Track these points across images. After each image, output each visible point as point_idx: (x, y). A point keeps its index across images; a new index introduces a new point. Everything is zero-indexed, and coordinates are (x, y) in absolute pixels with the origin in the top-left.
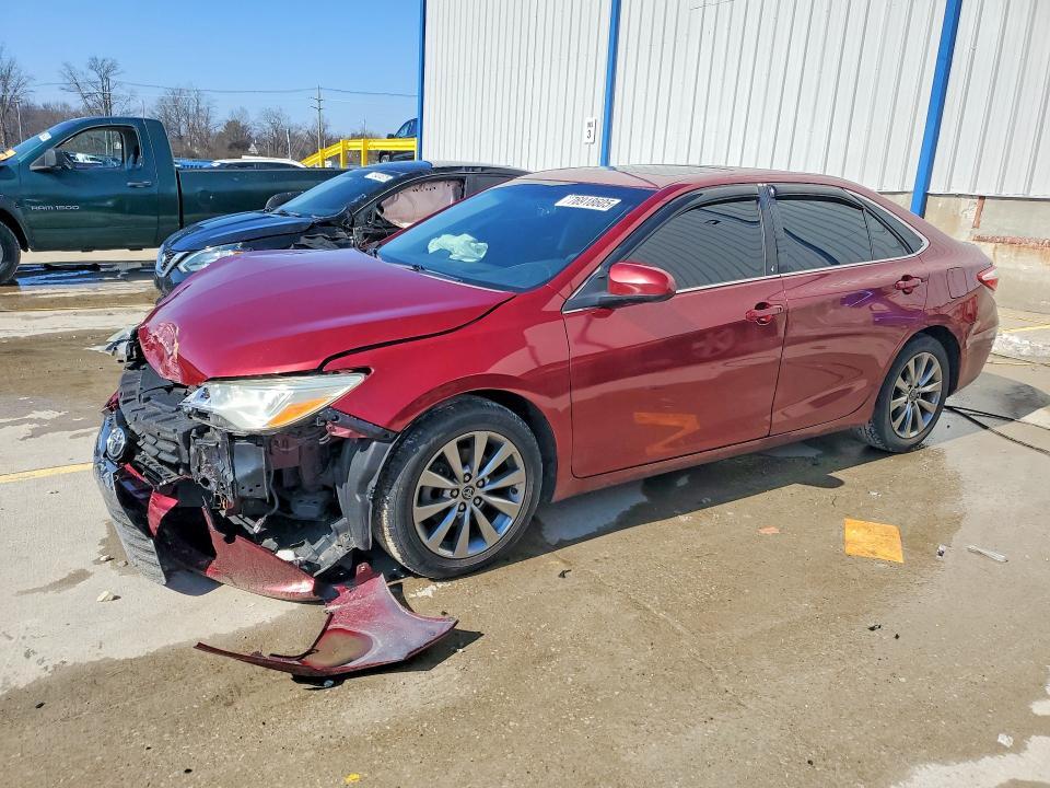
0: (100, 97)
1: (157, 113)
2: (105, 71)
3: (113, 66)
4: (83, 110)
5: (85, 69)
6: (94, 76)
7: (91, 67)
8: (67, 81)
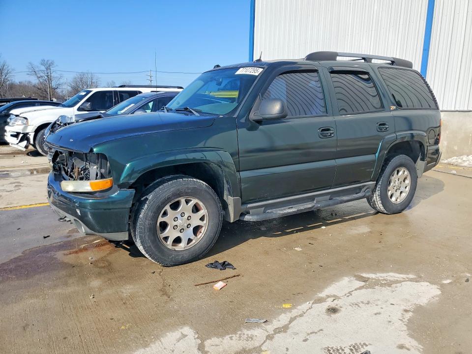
0: (46, 77)
1: (73, 84)
2: (48, 66)
3: (52, 63)
4: (38, 84)
5: (39, 65)
6: (43, 68)
7: (42, 64)
8: (30, 70)
